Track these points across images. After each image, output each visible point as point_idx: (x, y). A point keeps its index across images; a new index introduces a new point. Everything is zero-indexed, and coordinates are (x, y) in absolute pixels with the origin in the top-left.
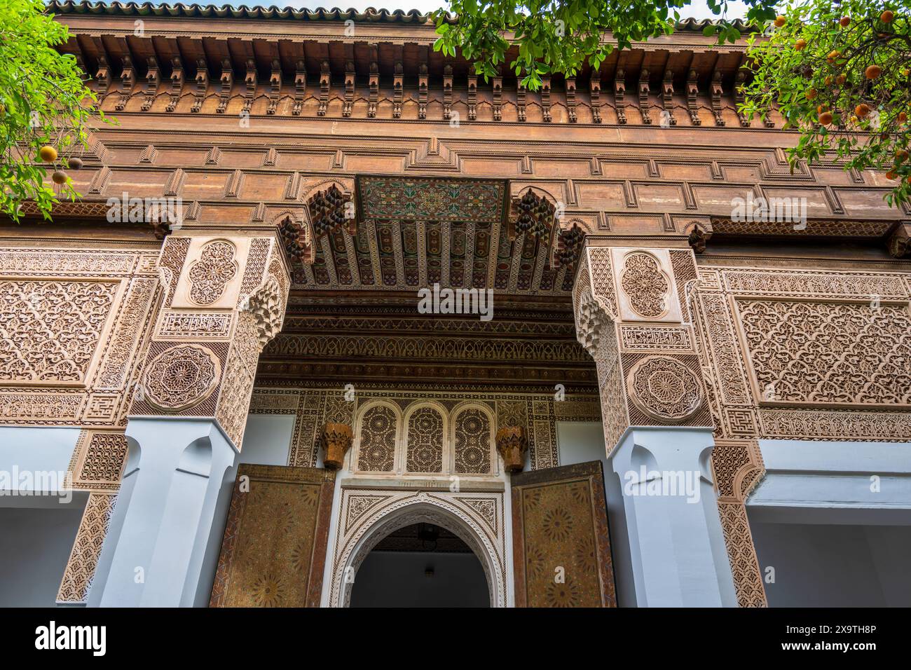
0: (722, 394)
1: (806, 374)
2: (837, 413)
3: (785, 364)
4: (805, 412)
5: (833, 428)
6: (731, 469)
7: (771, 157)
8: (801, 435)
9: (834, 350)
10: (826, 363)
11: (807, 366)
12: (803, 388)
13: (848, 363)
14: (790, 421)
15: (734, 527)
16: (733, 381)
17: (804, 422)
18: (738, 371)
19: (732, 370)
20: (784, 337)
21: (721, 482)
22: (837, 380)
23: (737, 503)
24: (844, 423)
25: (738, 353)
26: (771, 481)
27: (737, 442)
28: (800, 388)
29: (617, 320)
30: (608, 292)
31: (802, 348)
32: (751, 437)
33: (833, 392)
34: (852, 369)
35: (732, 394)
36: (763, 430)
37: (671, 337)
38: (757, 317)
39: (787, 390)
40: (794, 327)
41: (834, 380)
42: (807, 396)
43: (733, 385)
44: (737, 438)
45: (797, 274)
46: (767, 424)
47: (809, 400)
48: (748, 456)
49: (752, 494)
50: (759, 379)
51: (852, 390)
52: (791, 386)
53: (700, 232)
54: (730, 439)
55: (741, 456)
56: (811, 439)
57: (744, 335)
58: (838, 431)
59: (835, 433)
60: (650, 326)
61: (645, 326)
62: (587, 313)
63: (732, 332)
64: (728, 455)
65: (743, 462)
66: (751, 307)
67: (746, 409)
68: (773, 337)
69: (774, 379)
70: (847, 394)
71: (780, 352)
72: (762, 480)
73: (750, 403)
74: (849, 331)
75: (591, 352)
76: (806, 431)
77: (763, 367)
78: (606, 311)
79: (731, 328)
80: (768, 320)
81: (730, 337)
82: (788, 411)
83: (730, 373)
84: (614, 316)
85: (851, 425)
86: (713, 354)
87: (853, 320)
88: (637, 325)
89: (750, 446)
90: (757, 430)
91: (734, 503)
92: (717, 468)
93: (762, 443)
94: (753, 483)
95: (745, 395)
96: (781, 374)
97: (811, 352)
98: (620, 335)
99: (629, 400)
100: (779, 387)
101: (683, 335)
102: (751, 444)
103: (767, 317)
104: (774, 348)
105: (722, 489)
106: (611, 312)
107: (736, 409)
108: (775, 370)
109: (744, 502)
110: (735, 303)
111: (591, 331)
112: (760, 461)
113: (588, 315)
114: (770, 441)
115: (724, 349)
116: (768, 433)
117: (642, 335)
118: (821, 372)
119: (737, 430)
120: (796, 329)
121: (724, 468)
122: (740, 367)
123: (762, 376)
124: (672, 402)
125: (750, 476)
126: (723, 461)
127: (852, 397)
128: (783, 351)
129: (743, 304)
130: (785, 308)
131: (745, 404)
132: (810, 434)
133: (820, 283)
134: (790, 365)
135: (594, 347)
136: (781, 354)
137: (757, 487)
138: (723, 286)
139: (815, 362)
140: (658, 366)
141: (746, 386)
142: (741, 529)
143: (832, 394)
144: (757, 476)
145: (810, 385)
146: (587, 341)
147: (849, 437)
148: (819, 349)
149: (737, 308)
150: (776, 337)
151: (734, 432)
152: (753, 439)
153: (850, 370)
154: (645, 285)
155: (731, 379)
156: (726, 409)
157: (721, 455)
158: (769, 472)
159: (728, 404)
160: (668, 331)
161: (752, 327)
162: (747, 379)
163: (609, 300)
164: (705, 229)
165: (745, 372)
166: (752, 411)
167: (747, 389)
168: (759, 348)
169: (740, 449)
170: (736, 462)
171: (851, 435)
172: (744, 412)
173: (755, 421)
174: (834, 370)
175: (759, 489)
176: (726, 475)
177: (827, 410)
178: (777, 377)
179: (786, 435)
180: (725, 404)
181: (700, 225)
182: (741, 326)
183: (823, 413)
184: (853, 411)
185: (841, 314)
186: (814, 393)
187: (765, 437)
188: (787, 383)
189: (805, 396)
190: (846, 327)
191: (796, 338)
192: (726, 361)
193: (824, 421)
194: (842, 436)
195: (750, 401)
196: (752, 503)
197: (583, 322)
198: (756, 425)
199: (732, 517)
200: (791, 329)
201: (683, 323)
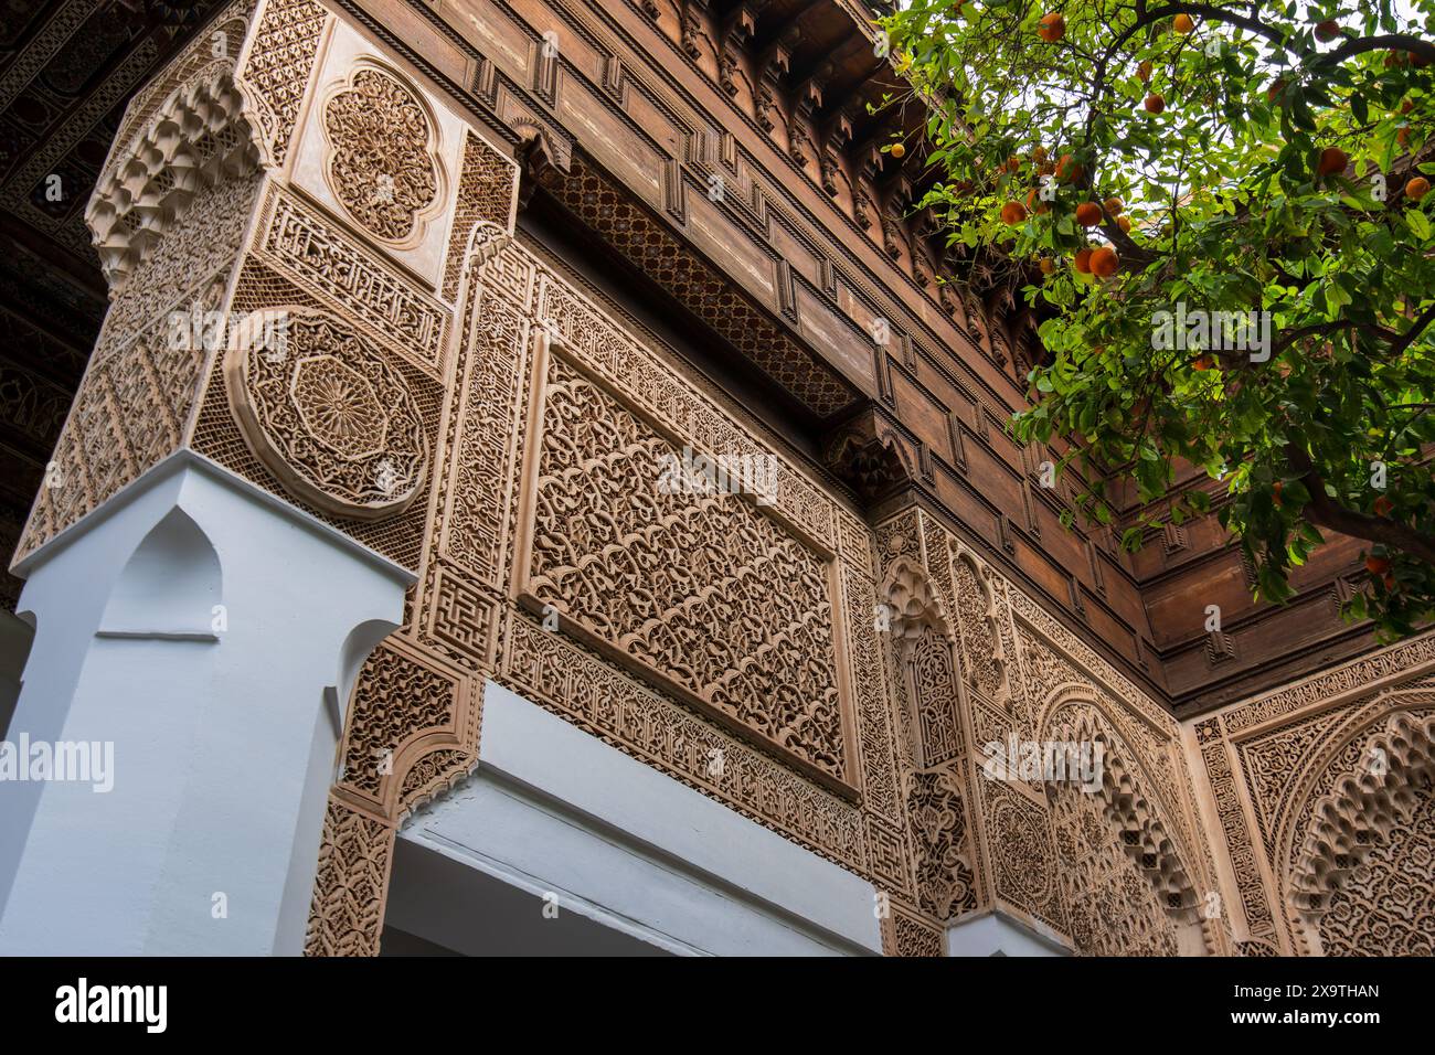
0: (445, 531)
1: (630, 588)
2: (665, 702)
3: (598, 544)
4: (604, 666)
5: (648, 731)
6: (398, 721)
7: (713, 138)
8: (579, 715)
9: (695, 569)
10: (675, 587)
11: (638, 571)
12: (616, 613)
13: (711, 611)
14: (569, 670)
15: (347, 883)
16: (481, 514)
17: (596, 688)
18: (498, 500)
19: (487, 488)
20: (616, 487)
21: (358, 745)
22: (683, 633)
23: (379, 820)
24: (671, 729)
25: (512, 462)
26: (481, 796)
27: (436, 660)
28: (612, 611)
29: (274, 174)
30: (284, 104)
31: (641, 530)
32: (474, 667)
33: (669, 653)
34: (714, 627)
35: (469, 543)
36: (505, 661)
37: (396, 304)
38: (578, 412)
39: (584, 600)
40: (641, 479)
41: (679, 630)
42: (620, 635)
43: (477, 523)
44: (441, 653)
45: (676, 384)
46: (520, 654)
47: (622, 644)
48: (449, 709)
49: (423, 809)
50: (538, 545)
51: (703, 670)
52: (595, 595)
53: (542, 155)
54: (420, 645)
55: (434, 701)
56: (600, 735)
57: (541, 431)
58: (654, 742)
59: (647, 744)
60: (358, 249)
61: (343, 239)
62: (167, 147)
63: (517, 408)
64: (402, 684)
65: (432, 719)
66: (574, 384)
67: (485, 595)
68: (594, 475)
69: (568, 561)
70: (693, 672)
71: (597, 511)
72: (460, 785)
73: (499, 586)
74: (729, 550)
75: (112, 265)
76: (595, 709)
77: (554, 523)
78: (255, 134)
79: (519, 401)
80: (597, 434)
81: (508, 416)
82: (572, 647)
83: (480, 492)
84: (272, 160)
85: (680, 741)
86: (460, 428)
87: (743, 533)
88: (324, 223)
89: (462, 687)
90: (493, 656)
91: (371, 816)
92: (364, 705)
93: (493, 690)
94: (435, 784)
95: (496, 561)
96: (586, 559)
97: (655, 549)
98: (266, 210)
99: (217, 380)
100: (572, 584)
101: (428, 322)
102: (466, 682)
103: (598, 428)
104: (591, 497)
105: (354, 765)
106: (269, 144)
107: (463, 582)
108: (575, 544)
109: (397, 824)
110: (547, 355)
111: (147, 202)
112: (474, 734)
113: (135, 194)
114: (512, 695)
115: (486, 432)
116: (514, 675)
117: (327, 251)
118: (659, 599)
119: (446, 632)
120: (642, 486)
121: (381, 713)
122: (508, 493)
123: (546, 542)
124: (340, 451)
125: (438, 762)
126: (383, 694)
127: (699, 682)
128: (604, 513)
129: (560, 368)
130: (635, 433)
131: (488, 582)
132: (599, 722)
133: (710, 428)
134: (608, 550)
135: (131, 256)
136: (599, 517)
137: (442, 797)
138: (535, 306)
139: (655, 574)
140: (340, 346)
141: (504, 543)
142: (364, 893)
143: (666, 657)
144: (452, 769)
145: (631, 618)
146: (115, 230)
147: (670, 766)
148: (671, 552)
149: (546, 367)
150: (601, 478)
151: (437, 633)
152: (475, 673)
153: (710, 626)
154: (381, 155)
155: (479, 507)
156: (440, 570)
157: (386, 675)
158: (488, 773)
159: (451, 560)
160: (396, 289)
161: (561, 426)
162: (512, 527)
163: (275, 118)
164: (556, 157)
165: (513, 510)
166: (498, 604)
167: (503, 550)
168: (560, 477)
169: (436, 682)
170: (416, 711)
171: (675, 763)
172: (480, 599)
173: (495, 635)
174: (683, 609)
175: (444, 806)
176: (378, 732)
177: (648, 687)
178: (574, 559)
179: (551, 701)
180: (442, 555)
181: (549, 142)
182: (542, 411)
183: (639, 689)
184: (693, 712)
185: (727, 509)
186: (634, 636)
187: (505, 683)
188: (590, 586)
189: (615, 633)
190: (727, 539)
191: (637, 503)
192: (481, 461)
193: (636, 708)
194: (658, 758)
195: (501, 580)
196: (414, 835)
197: (135, 168)
198: (494, 645)
199: (351, 852)
200: (633, 479)
201: (438, 295)
